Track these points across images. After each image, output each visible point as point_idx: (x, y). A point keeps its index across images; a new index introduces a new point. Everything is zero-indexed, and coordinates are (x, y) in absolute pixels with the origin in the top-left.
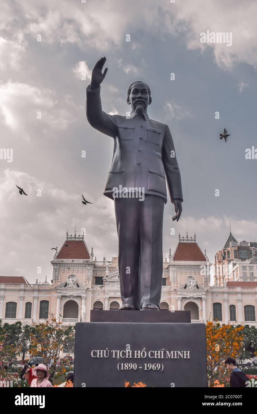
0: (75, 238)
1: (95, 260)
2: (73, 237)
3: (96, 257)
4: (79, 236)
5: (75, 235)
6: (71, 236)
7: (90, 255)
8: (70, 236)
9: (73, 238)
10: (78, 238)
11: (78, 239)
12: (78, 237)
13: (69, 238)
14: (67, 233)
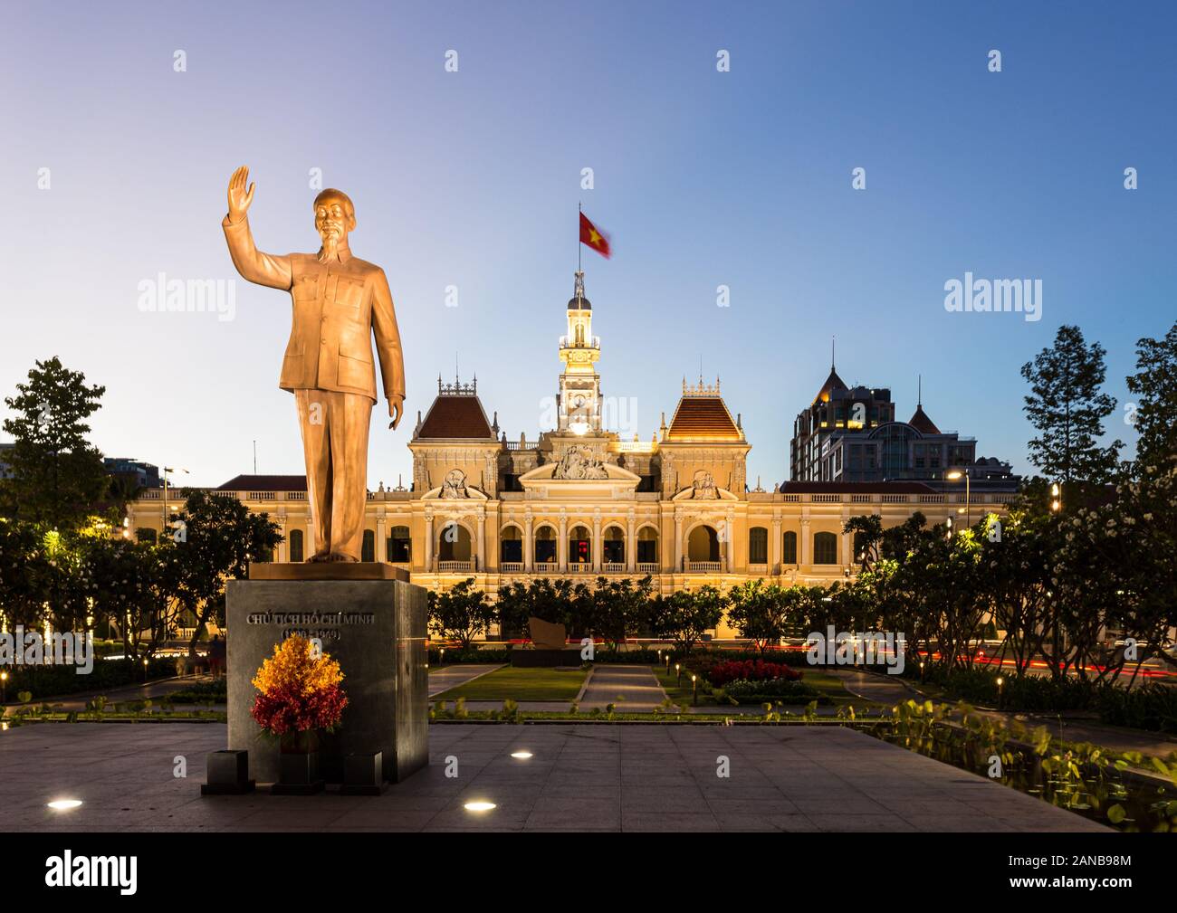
0: (458, 391)
1: (504, 438)
2: (452, 388)
3: (504, 433)
4: (466, 386)
5: (457, 383)
6: (449, 386)
7: (491, 430)
8: (446, 387)
9: (453, 391)
10: (463, 391)
11: (464, 393)
12: (463, 388)
13: (445, 391)
14: (440, 380)
